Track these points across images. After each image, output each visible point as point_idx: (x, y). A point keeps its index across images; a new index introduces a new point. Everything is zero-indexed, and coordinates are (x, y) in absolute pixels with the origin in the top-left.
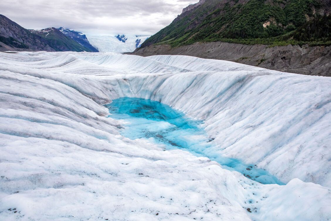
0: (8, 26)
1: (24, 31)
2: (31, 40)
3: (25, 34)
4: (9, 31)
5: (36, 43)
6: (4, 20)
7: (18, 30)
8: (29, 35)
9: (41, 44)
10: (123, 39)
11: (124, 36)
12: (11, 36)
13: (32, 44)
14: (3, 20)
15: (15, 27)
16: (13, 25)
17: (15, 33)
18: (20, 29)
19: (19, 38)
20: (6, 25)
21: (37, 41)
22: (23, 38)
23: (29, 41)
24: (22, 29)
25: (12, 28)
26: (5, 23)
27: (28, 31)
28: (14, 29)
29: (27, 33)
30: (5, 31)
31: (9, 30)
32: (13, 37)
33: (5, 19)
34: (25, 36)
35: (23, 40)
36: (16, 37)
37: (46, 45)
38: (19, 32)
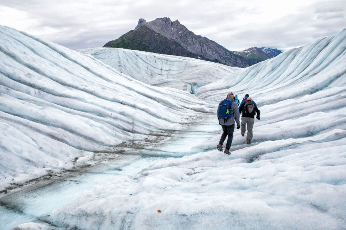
0: (215, 49)
1: (228, 53)
2: (233, 61)
3: (228, 55)
5: (237, 63)
7: (222, 52)
8: (232, 56)
9: (242, 63)
12: (216, 58)
13: (233, 64)
14: (212, 45)
15: (221, 50)
16: (219, 48)
17: (220, 55)
18: (224, 51)
19: (222, 59)
21: (238, 61)
22: (226, 59)
23: (231, 62)
24: (226, 51)
26: (213, 47)
27: (231, 53)
28: (219, 51)
30: (212, 54)
31: (215, 53)
32: (217, 59)
33: (213, 43)
34: (228, 58)
35: (226, 61)
36: (220, 58)
37: (246, 64)
38: (223, 54)
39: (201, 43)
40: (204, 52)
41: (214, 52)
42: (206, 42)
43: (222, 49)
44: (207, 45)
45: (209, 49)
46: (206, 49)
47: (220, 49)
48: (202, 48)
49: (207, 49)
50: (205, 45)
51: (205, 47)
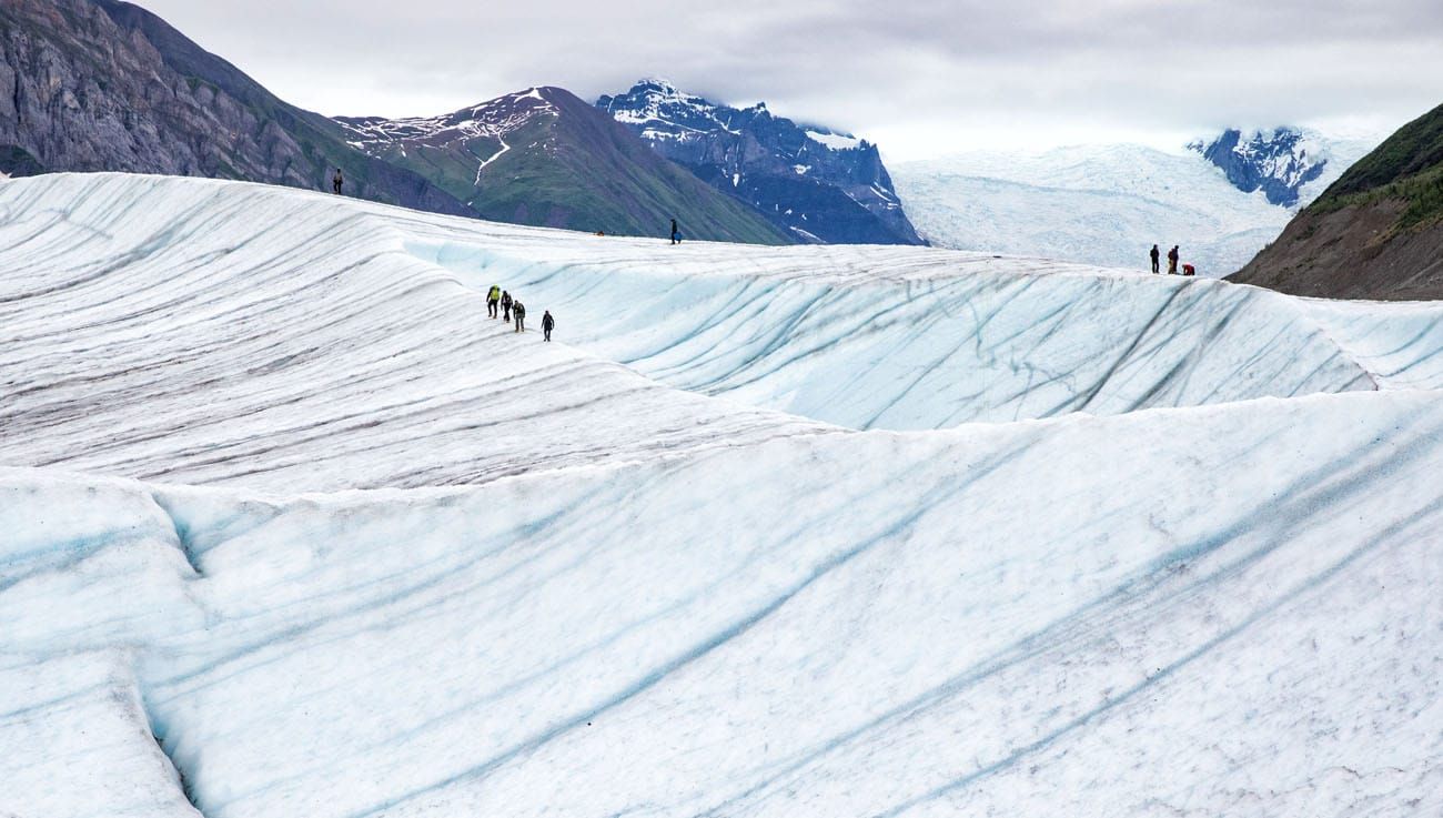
0: (156, 96)
1: (283, 134)
4: (156, 139)
6: (131, 49)
7: (233, 126)
10: (1276, 166)
11: (1285, 141)
14: (122, 51)
15: (214, 106)
18: (249, 117)
20: (139, 89)
25: (187, 115)
26: (135, 73)
28: (197, 122)
29: (308, 148)
31: (161, 134)
33: (138, 38)
38: (239, 143)
39: (14, 34)
40: (44, 116)
41: (151, 129)
42: (62, 20)
43: (224, 101)
44: (71, 55)
45: (96, 95)
46: (68, 96)
47: (207, 93)
48: (27, 82)
49: (80, 95)
50: (50, 54)
51: (58, 76)
